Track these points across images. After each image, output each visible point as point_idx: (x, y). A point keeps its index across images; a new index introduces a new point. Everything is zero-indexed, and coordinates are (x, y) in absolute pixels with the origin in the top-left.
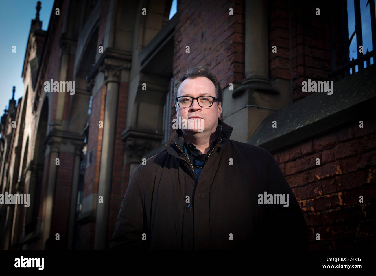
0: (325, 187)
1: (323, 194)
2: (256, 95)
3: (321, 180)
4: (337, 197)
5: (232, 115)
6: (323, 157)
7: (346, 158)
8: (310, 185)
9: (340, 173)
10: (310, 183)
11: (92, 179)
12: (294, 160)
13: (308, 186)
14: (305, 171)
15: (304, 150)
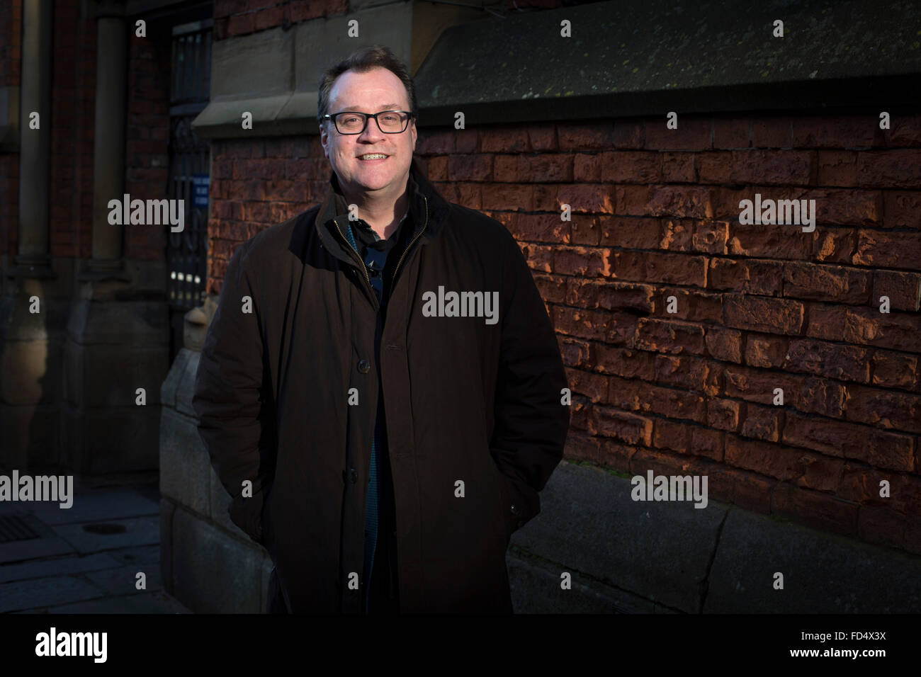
0: (577, 231)
1: (571, 244)
4: (600, 258)
7: (623, 183)
8: (545, 216)
9: (610, 212)
10: (543, 212)
12: (514, 153)
13: (541, 218)
14: (537, 183)
15: (536, 141)
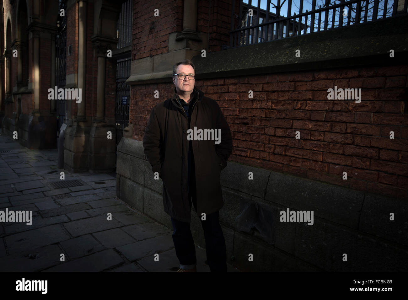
0: (230, 104)
2: (190, 42)
3: (228, 100)
4: (236, 110)
5: (175, 51)
6: (229, 89)
7: (242, 92)
9: (239, 99)
10: (221, 100)
11: (73, 65)
12: (213, 86)
14: (219, 93)
15: (219, 82)
